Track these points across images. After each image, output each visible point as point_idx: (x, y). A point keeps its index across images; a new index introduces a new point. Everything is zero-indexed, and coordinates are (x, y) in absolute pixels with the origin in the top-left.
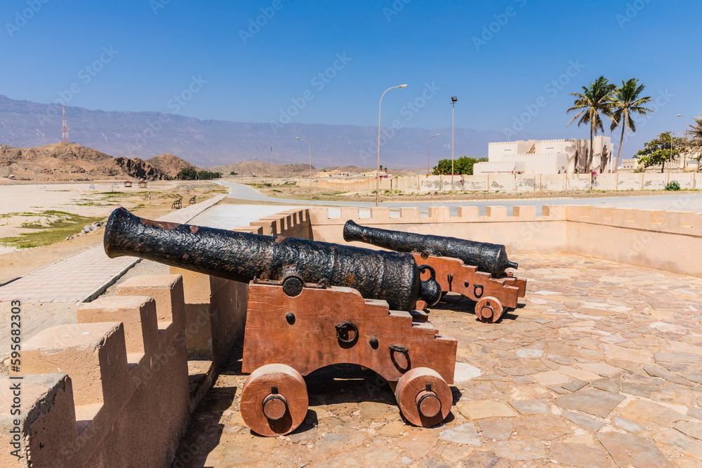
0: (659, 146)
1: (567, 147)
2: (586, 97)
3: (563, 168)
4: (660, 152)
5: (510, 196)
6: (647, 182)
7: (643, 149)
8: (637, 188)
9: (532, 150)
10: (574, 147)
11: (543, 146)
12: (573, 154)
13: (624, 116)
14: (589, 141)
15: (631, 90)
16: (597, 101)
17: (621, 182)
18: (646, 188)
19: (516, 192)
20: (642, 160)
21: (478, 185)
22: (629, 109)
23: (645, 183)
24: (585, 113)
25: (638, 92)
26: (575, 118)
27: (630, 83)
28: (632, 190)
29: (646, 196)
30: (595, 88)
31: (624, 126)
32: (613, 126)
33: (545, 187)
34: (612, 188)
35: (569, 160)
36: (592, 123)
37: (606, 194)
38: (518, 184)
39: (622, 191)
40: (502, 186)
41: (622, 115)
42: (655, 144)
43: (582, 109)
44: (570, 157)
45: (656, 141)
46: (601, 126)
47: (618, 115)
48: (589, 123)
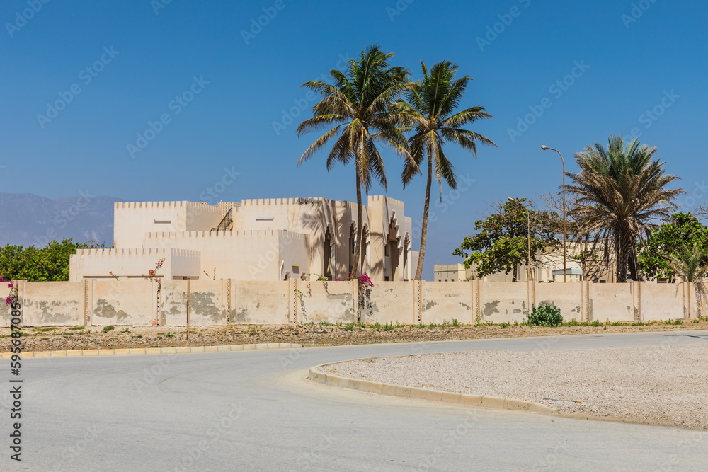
0: (504, 230)
1: (305, 216)
2: (340, 94)
3: (296, 269)
4: (506, 243)
5: (138, 340)
6: (488, 305)
7: (472, 234)
8: (466, 318)
9: (226, 223)
10: (321, 216)
11: (248, 213)
12: (320, 233)
13: (430, 150)
14: (354, 206)
15: (443, 89)
16: (366, 105)
17: (430, 304)
18: (486, 319)
19: (160, 329)
20: (473, 259)
21: (57, 310)
22: (439, 132)
23: (483, 307)
24: (341, 134)
25: (456, 94)
26: (319, 144)
27: (440, 70)
28: (456, 324)
29: (490, 339)
30: (361, 75)
31: (430, 171)
32: (409, 172)
33: (242, 316)
34: (408, 318)
35: (311, 251)
36: (358, 158)
37: (393, 334)
38: (168, 307)
39: (432, 326)
40: (123, 314)
41: (425, 147)
42: (495, 224)
43: (335, 124)
44: (312, 241)
45: (498, 218)
46: (379, 169)
47: (417, 146)
48: (352, 161)
